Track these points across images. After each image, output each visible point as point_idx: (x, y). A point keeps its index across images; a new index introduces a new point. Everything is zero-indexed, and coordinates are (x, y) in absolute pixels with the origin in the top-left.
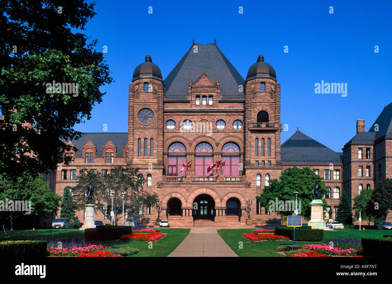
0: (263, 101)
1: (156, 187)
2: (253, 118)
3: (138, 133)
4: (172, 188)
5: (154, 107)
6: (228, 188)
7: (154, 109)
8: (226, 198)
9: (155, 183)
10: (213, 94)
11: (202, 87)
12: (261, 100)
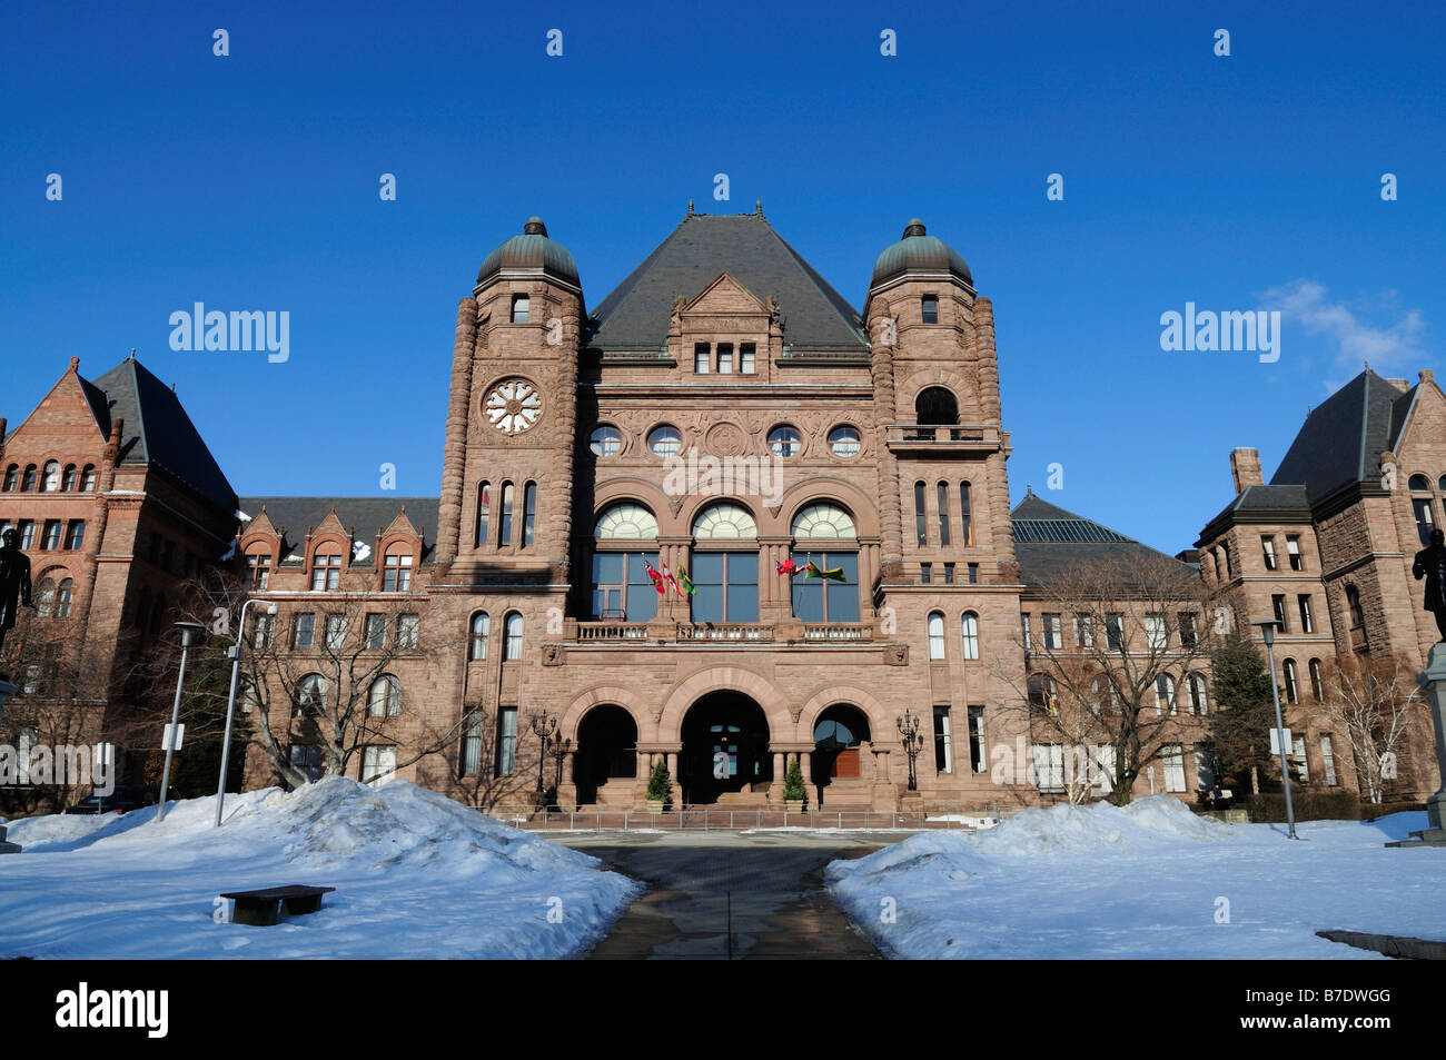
0: (936, 356)
1: (538, 662)
2: (902, 413)
3: (482, 461)
4: (601, 667)
5: (546, 373)
6: (819, 667)
7: (546, 380)
8: (814, 708)
9: (536, 649)
10: (755, 338)
11: (717, 316)
12: (928, 353)
